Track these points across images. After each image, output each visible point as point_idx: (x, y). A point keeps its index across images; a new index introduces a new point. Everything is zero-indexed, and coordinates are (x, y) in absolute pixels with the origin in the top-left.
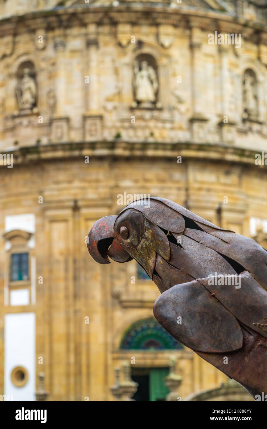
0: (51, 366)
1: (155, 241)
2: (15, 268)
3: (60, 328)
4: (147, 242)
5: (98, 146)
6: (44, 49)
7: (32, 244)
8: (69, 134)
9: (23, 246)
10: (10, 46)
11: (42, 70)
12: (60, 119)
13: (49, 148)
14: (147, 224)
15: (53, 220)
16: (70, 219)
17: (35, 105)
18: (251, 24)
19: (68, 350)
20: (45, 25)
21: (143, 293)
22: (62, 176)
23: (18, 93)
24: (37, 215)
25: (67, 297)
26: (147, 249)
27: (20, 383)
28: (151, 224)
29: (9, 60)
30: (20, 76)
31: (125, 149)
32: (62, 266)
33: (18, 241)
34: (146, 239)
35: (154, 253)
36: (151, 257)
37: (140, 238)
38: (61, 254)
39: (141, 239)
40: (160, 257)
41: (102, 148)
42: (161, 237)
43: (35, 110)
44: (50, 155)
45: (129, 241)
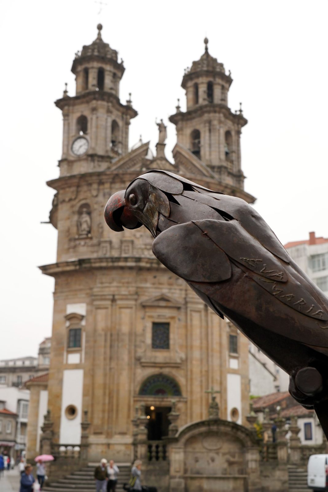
0: (92, 405)
1: (157, 202)
2: (72, 339)
3: (99, 380)
4: (151, 204)
5: (129, 260)
6: (97, 196)
7: (83, 323)
8: (110, 252)
9: (78, 324)
10: (75, 193)
11: (95, 209)
12: (106, 242)
13: (98, 260)
14: (151, 189)
15: (98, 308)
16: (110, 307)
17: (89, 232)
18: (229, 187)
19: (104, 394)
20: (98, 181)
21: (156, 357)
22: (105, 279)
23: (79, 224)
24: (88, 304)
25: (105, 359)
26: (151, 210)
27: (72, 417)
28: (154, 188)
29: (73, 203)
30: (80, 213)
31: (147, 262)
32: (103, 338)
33: (75, 321)
34: (150, 202)
35: (157, 214)
36: (155, 217)
37: (146, 201)
38: (103, 330)
39: (146, 203)
40: (162, 216)
41: (132, 261)
42: (162, 198)
43: (90, 235)
44: (97, 265)
45: (136, 206)
